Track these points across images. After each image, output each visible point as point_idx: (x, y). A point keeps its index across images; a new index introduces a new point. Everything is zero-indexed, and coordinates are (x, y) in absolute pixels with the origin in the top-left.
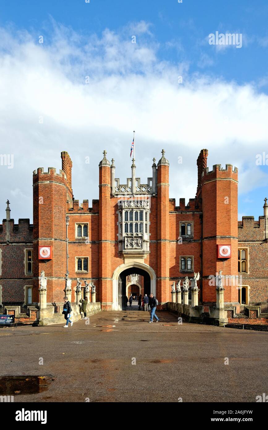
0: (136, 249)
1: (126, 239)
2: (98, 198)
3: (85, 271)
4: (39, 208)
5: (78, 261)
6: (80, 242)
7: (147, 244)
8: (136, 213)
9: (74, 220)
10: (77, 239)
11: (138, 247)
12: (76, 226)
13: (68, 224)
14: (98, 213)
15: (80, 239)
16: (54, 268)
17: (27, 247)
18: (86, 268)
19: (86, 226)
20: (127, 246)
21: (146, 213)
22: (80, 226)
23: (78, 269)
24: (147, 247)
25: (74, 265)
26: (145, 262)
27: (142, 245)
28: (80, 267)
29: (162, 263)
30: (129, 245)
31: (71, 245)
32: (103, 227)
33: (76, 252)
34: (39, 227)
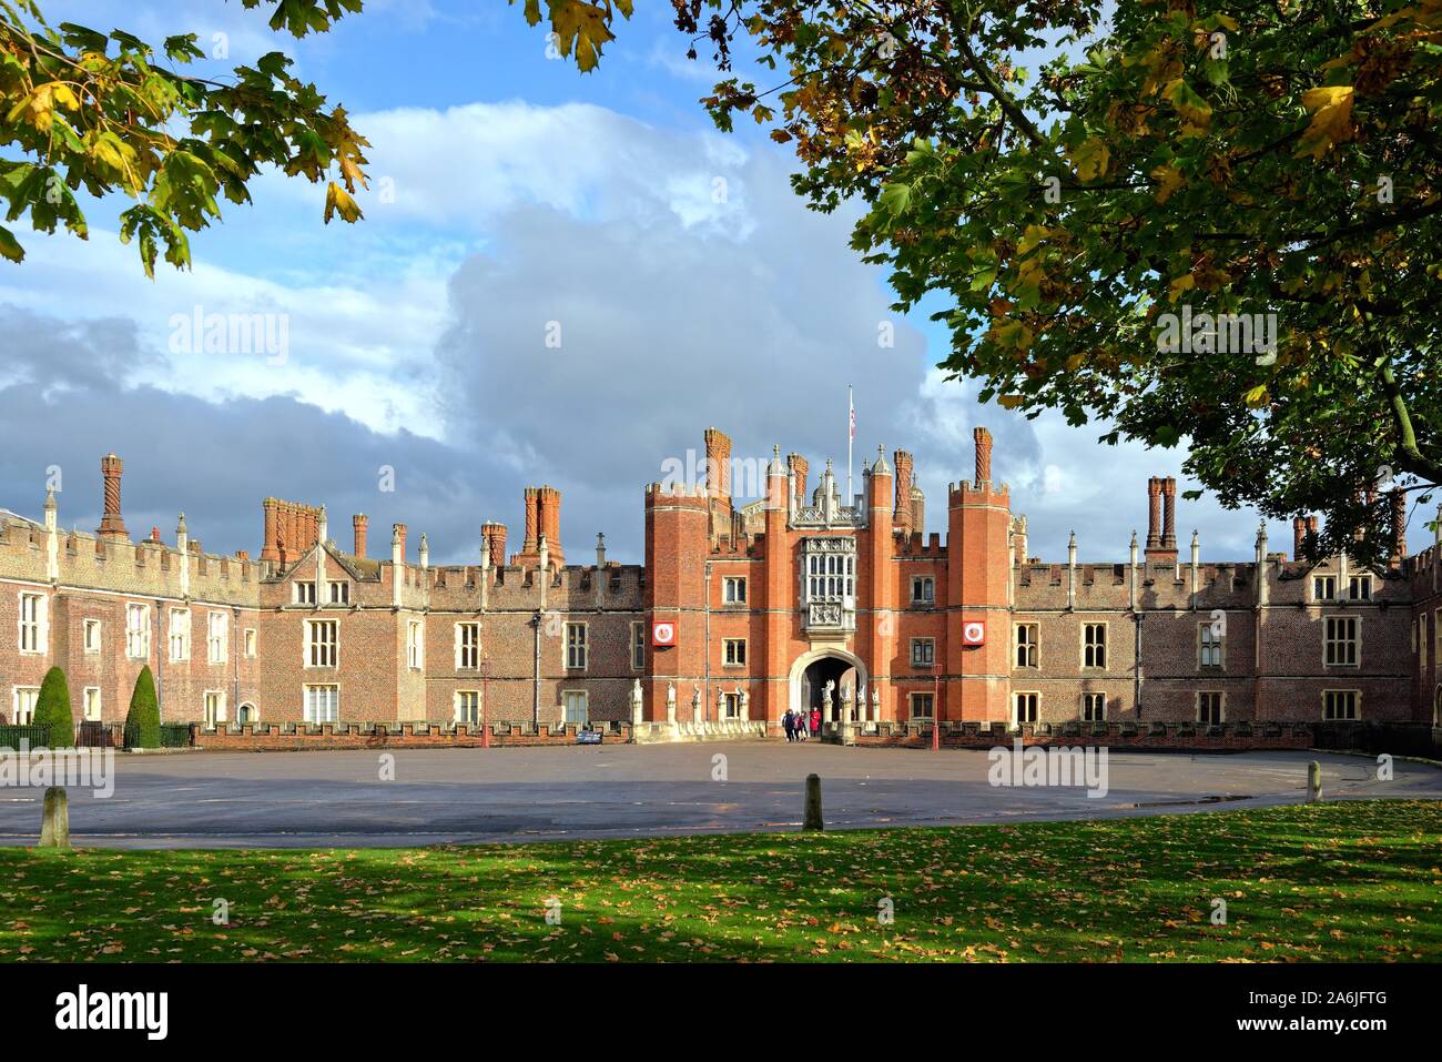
0: (829, 625)
1: (812, 607)
2: (763, 531)
3: (741, 665)
4: (655, 554)
5: (728, 648)
6: (730, 612)
7: (850, 616)
8: (832, 560)
9: (720, 572)
10: (725, 606)
11: (833, 622)
12: (725, 582)
13: (709, 578)
14: (764, 558)
15: (731, 607)
16: (680, 661)
17: (634, 618)
18: (741, 659)
19: (742, 584)
20: (814, 619)
21: (850, 561)
22: (731, 582)
23: (728, 660)
24: (850, 621)
25: (720, 652)
26: (848, 649)
27: (840, 618)
28: (730, 657)
29: (876, 651)
30: (817, 618)
31: (715, 616)
32: (770, 585)
33: (724, 629)
34: (655, 588)
